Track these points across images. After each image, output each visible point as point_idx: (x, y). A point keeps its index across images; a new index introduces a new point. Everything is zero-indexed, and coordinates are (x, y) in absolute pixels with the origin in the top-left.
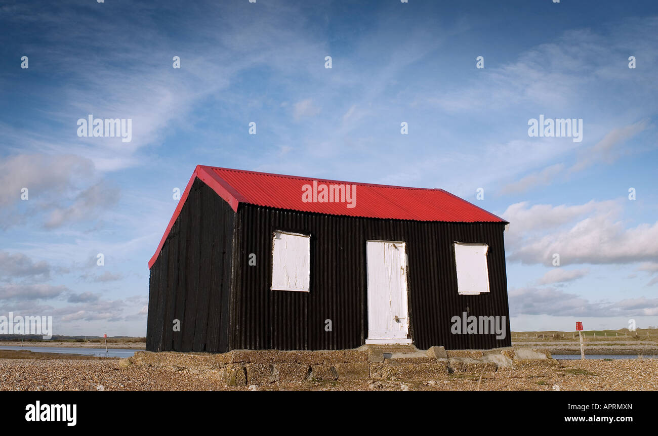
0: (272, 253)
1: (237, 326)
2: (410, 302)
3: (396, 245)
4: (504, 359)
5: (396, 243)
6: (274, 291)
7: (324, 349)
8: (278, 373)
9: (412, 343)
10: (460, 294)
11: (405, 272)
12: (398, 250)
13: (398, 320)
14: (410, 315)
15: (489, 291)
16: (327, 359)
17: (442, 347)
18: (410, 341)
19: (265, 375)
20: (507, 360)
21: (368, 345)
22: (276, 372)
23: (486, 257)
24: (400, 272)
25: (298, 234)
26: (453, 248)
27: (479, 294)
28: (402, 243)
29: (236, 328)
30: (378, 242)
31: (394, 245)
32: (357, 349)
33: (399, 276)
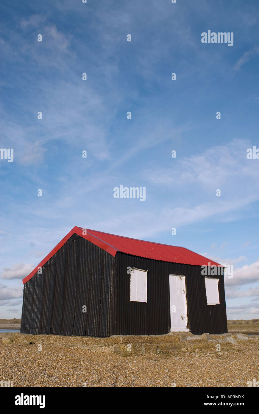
0: (130, 280)
1: (115, 322)
2: (188, 309)
3: (181, 277)
4: (233, 340)
5: (181, 276)
6: (131, 301)
7: (153, 335)
8: (145, 349)
9: (190, 331)
10: (208, 305)
11: (185, 292)
12: (182, 280)
13: (183, 319)
14: (188, 316)
15: (219, 303)
16: (163, 340)
17: (208, 333)
18: (188, 330)
19: (139, 350)
20: (234, 340)
21: (172, 332)
22: (144, 348)
23: (217, 285)
24: (183, 292)
25: (142, 270)
26: (204, 279)
27: (215, 305)
28: (183, 276)
29: (114, 323)
30: (174, 275)
31: (180, 278)
32: (167, 334)
33: (182, 294)
